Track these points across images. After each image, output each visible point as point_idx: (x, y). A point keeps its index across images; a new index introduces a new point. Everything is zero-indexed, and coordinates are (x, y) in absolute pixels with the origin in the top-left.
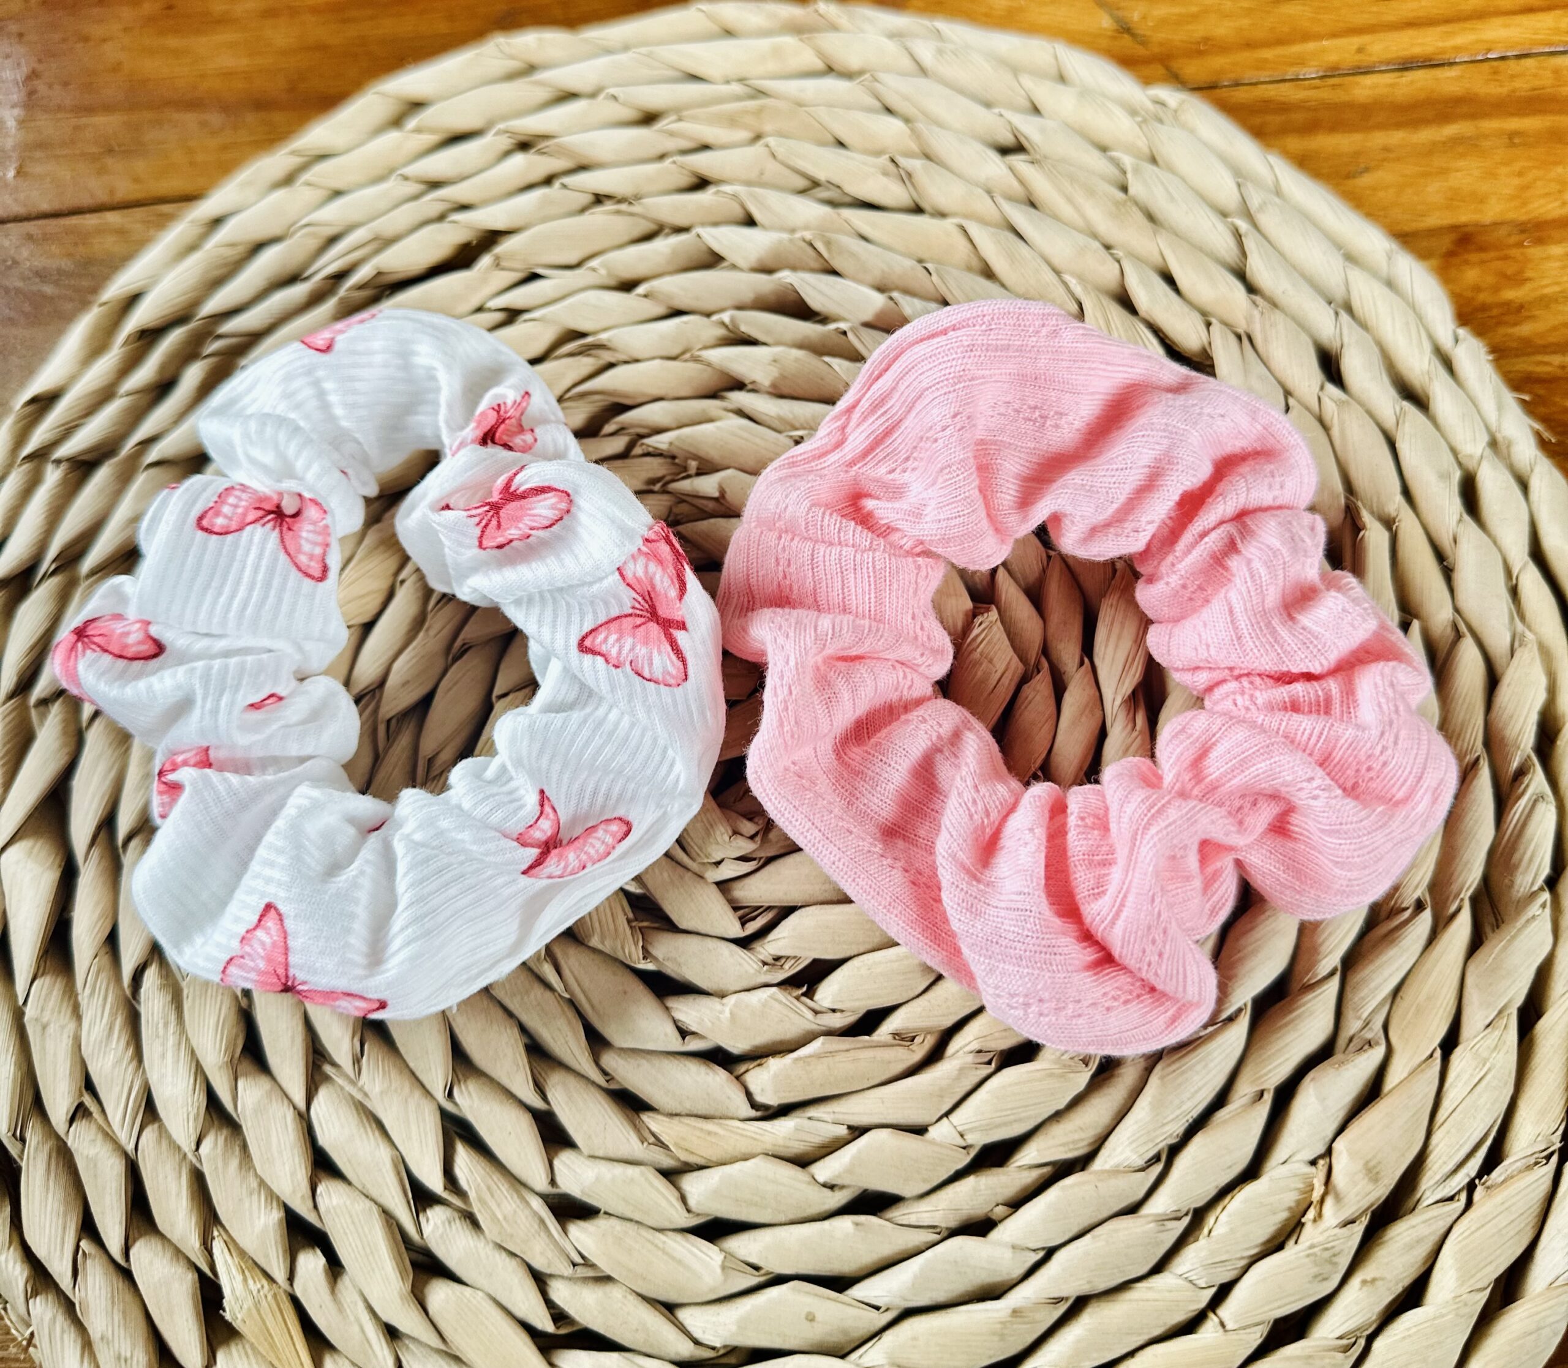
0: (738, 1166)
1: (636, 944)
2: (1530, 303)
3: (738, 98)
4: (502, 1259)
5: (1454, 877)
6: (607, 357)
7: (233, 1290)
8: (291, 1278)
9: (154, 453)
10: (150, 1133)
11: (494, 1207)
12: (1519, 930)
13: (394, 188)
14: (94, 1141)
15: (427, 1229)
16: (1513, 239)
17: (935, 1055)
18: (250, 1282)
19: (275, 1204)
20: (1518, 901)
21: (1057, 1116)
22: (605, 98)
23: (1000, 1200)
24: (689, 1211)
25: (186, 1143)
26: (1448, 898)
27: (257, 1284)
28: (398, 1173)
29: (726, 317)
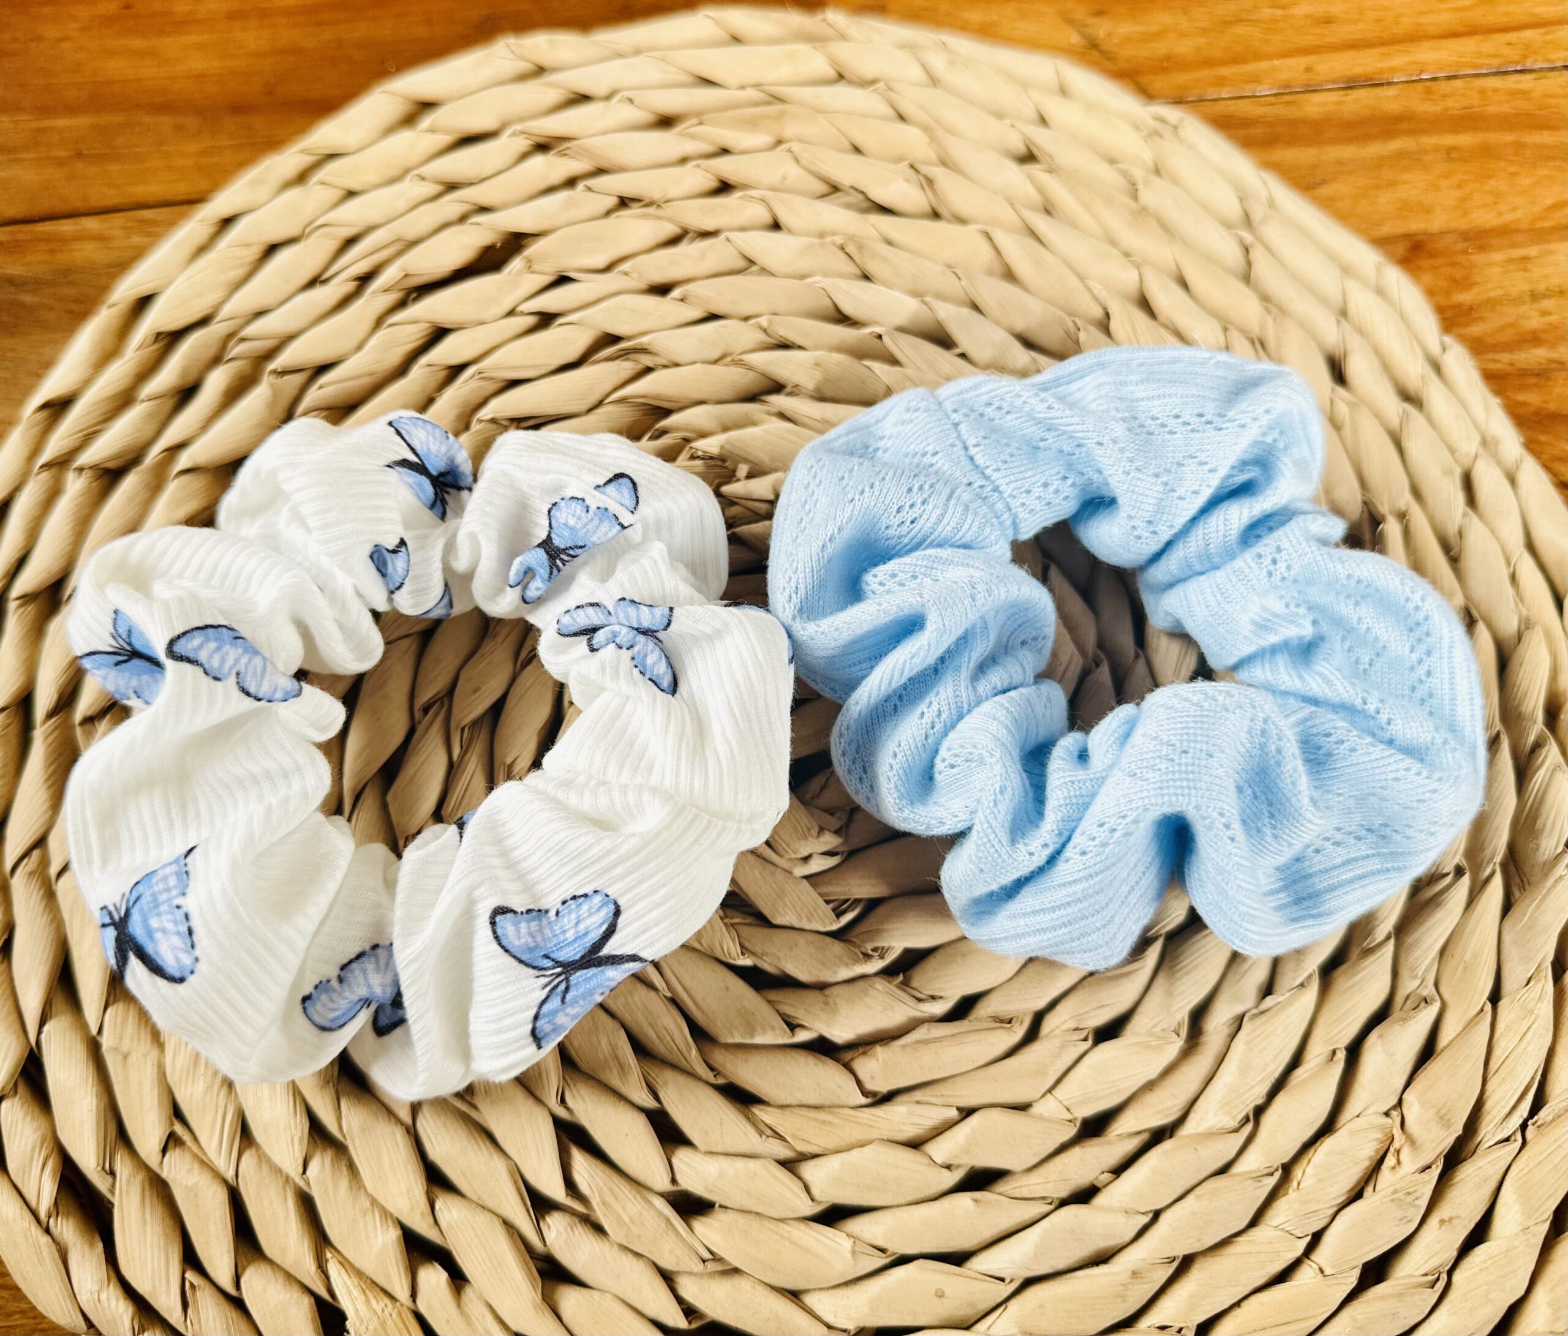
0: (855, 1153)
1: (733, 940)
2: (1479, 306)
3: (756, 104)
4: (628, 1261)
5: (1486, 843)
6: (646, 360)
7: (357, 1311)
8: (414, 1295)
9: (184, 460)
10: (248, 1158)
11: (620, 1211)
12: (1549, 889)
13: (412, 189)
14: (191, 1169)
15: (551, 1236)
16: (1460, 246)
17: (1032, 1035)
18: (373, 1302)
19: (390, 1222)
20: (1544, 864)
21: (1150, 1086)
22: (620, 101)
23: (1105, 1168)
24: (813, 1200)
25: (293, 1169)
26: (1481, 864)
27: (380, 1304)
28: (515, 1182)
29: (763, 321)
